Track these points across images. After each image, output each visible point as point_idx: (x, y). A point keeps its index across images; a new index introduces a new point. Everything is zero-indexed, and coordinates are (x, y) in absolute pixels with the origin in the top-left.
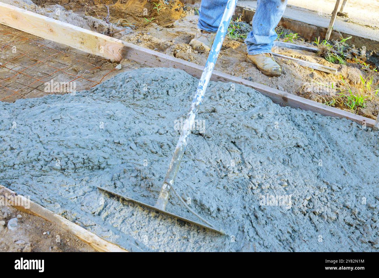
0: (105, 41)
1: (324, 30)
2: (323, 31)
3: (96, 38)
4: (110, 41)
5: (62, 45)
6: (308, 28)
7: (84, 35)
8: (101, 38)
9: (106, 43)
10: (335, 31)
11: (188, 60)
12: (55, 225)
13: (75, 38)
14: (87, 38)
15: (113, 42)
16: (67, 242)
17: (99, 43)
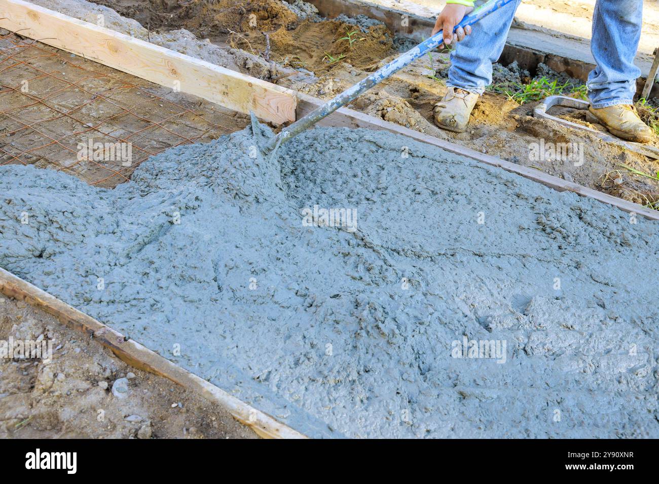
0: (266, 90)
3: (250, 85)
4: (273, 90)
5: (192, 96)
7: (229, 80)
8: (257, 86)
9: (266, 93)
11: (405, 126)
12: (192, 392)
13: (213, 85)
14: (233, 85)
15: (278, 92)
16: (212, 421)
17: (254, 94)
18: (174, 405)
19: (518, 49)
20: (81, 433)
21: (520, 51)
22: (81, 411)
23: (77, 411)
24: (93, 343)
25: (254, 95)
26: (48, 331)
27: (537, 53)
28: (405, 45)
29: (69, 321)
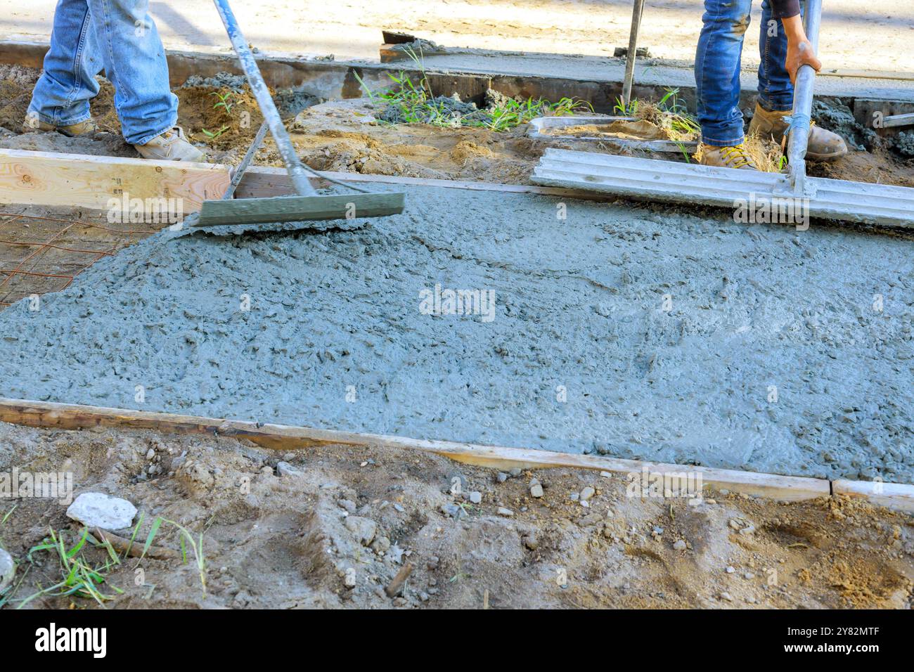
0: (184, 171)
1: (614, 87)
2: (612, 90)
3: (159, 169)
4: (197, 169)
5: (63, 208)
6: (579, 90)
7: (123, 171)
8: (171, 169)
9: (187, 175)
10: (639, 85)
11: (393, 174)
12: (376, 447)
13: (96, 183)
14: (131, 176)
15: (205, 170)
16: (416, 464)
17: (166, 180)
18: (363, 464)
19: (455, 77)
20: (282, 512)
21: (456, 79)
22: (266, 496)
23: (262, 496)
24: (223, 439)
25: (165, 183)
26: (155, 443)
27: (479, 77)
28: (296, 101)
29: (176, 428)
